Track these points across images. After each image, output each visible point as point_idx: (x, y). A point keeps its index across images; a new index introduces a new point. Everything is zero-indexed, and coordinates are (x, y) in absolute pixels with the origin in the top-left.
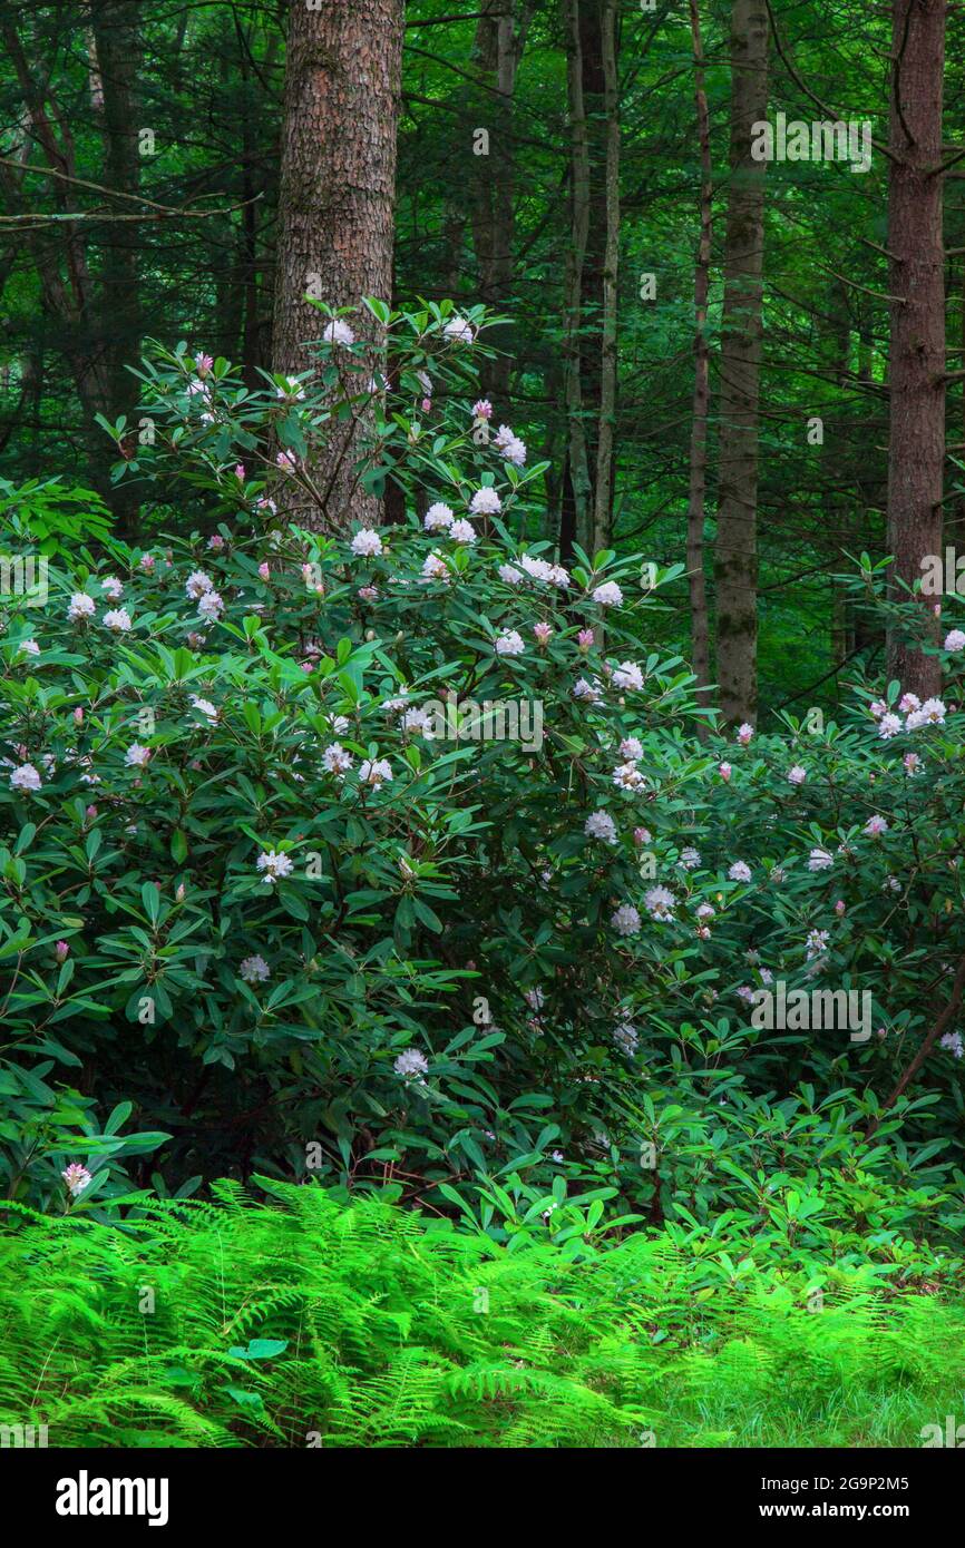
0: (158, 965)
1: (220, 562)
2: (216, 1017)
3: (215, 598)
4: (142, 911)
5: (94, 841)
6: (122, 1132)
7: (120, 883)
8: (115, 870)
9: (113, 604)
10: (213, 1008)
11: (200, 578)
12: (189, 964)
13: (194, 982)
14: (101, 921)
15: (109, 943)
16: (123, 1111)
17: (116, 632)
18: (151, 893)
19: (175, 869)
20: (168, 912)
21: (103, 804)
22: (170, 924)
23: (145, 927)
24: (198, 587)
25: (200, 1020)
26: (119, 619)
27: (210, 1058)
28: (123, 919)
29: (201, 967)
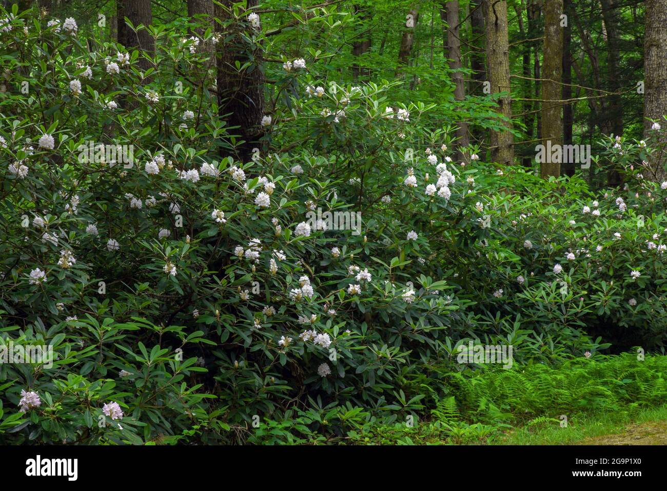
0: (606, 301)
1: (625, 194)
2: (622, 314)
3: (624, 204)
4: (602, 288)
5: (589, 272)
6: (600, 343)
7: (596, 282)
8: (595, 279)
9: (596, 208)
10: (622, 313)
11: (620, 199)
12: (615, 301)
13: (616, 306)
14: (592, 291)
15: (593, 297)
16: (599, 339)
17: (596, 216)
18: (604, 284)
19: (611, 277)
20: (609, 288)
21: (593, 262)
22: (609, 291)
23: (603, 292)
24: (619, 202)
25: (618, 315)
26: (597, 212)
27: (621, 324)
28: (597, 291)
29: (618, 301)
